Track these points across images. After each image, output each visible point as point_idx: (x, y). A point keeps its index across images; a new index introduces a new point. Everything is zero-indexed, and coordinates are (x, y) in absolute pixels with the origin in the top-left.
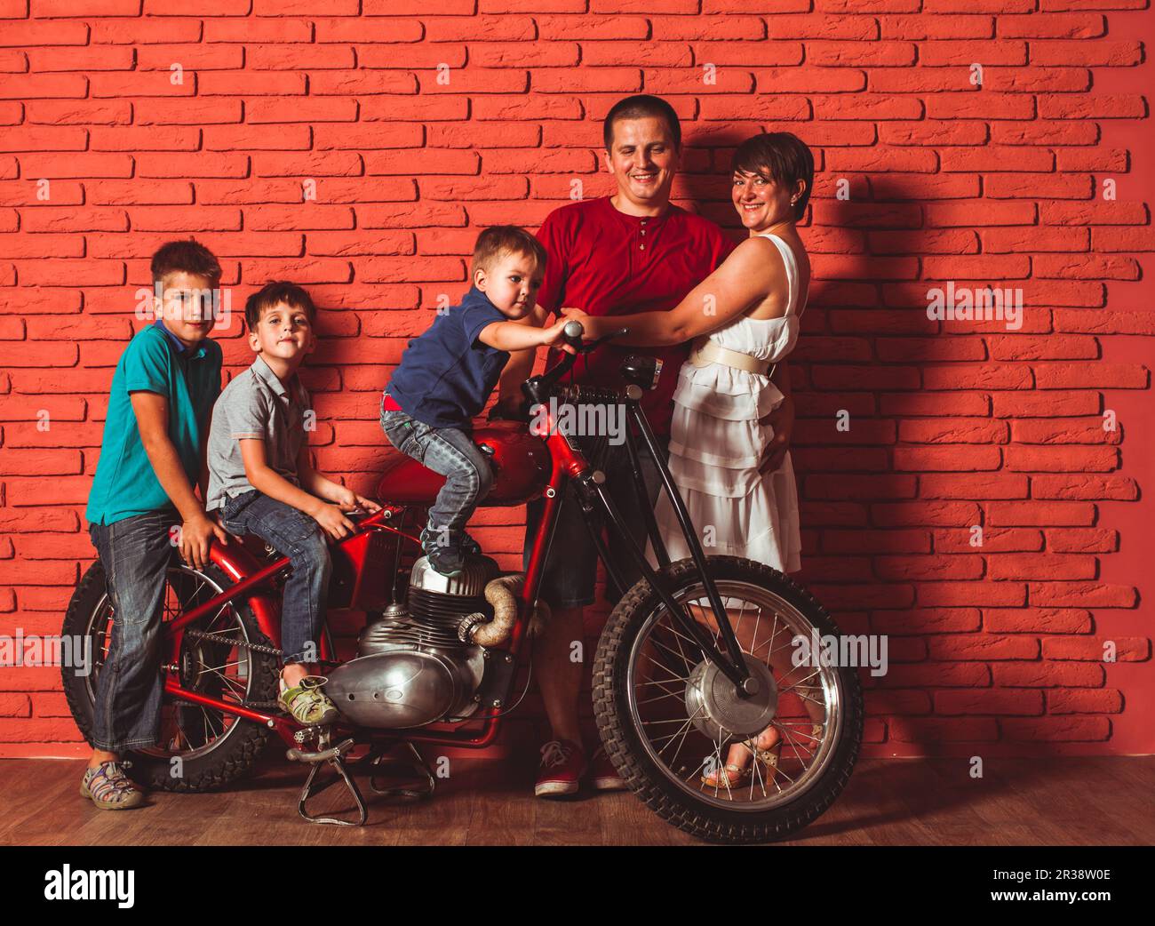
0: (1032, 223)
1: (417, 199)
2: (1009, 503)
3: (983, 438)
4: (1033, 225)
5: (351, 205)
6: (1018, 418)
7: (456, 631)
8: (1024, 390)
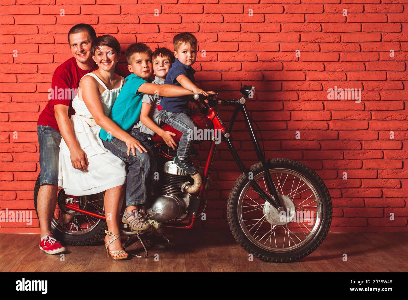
0: (380, 41)
1: (159, 32)
2: (371, 141)
3: (362, 118)
4: (380, 42)
5: (135, 34)
6: (374, 111)
7: (180, 188)
8: (377, 101)
